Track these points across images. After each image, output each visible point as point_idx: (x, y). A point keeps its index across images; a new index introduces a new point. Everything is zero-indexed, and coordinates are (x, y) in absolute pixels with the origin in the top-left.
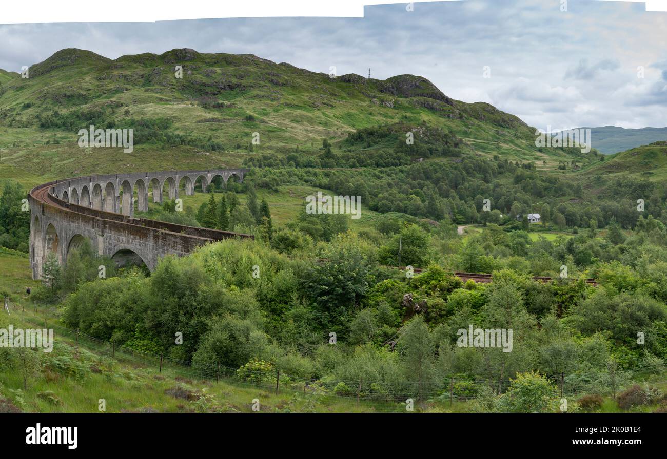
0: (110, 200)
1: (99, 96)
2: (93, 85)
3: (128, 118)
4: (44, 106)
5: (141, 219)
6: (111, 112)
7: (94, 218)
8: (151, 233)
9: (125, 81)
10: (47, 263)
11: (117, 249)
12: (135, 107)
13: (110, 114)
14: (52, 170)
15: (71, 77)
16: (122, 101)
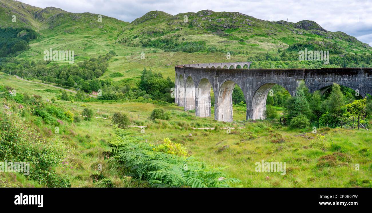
1: (169, 32)
2: (166, 27)
3: (184, 41)
4: (144, 37)
9: (181, 25)
12: (187, 37)
13: (176, 40)
15: (155, 23)
16: (180, 34)
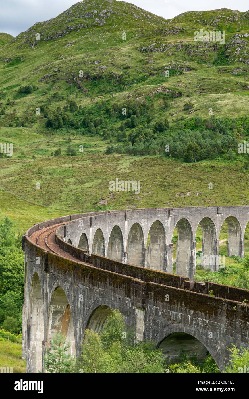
0: (156, 250)
1: (143, 79)
2: (133, 61)
3: (190, 116)
4: (52, 93)
5: (207, 284)
6: (163, 106)
7: (130, 279)
8: (224, 308)
9: (186, 56)
10: (52, 352)
11: (166, 331)
12: (202, 99)
13: (161, 109)
14: (62, 198)
15: (99, 45)
16: (181, 88)
